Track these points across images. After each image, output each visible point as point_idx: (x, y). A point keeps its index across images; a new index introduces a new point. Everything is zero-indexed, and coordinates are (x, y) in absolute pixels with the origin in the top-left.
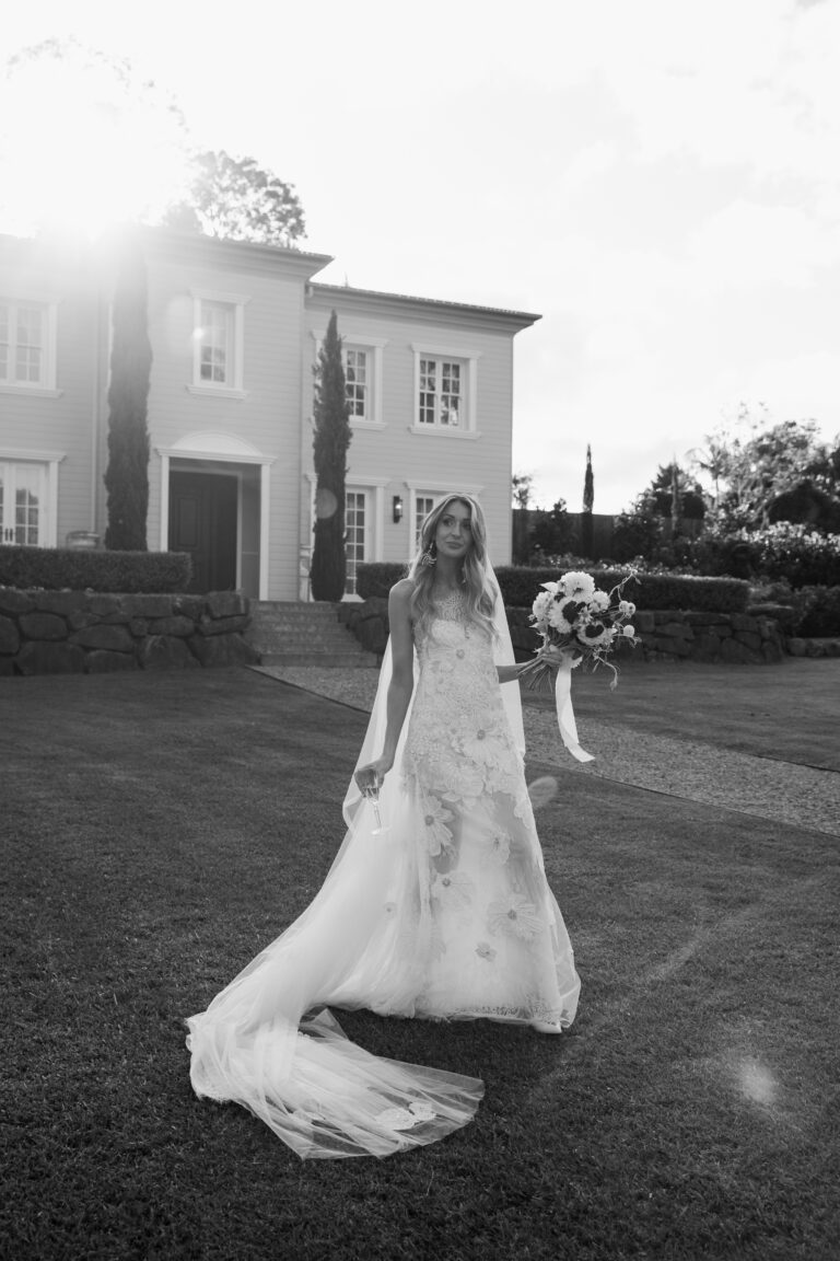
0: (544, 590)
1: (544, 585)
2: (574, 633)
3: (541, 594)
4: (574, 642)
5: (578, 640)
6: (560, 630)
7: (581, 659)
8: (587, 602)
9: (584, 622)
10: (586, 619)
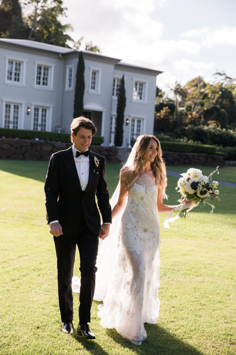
0: (182, 177)
1: (181, 175)
2: (195, 194)
3: (181, 178)
4: (196, 197)
5: (197, 196)
6: (190, 193)
7: (199, 203)
8: (199, 181)
9: (199, 189)
10: (200, 188)
